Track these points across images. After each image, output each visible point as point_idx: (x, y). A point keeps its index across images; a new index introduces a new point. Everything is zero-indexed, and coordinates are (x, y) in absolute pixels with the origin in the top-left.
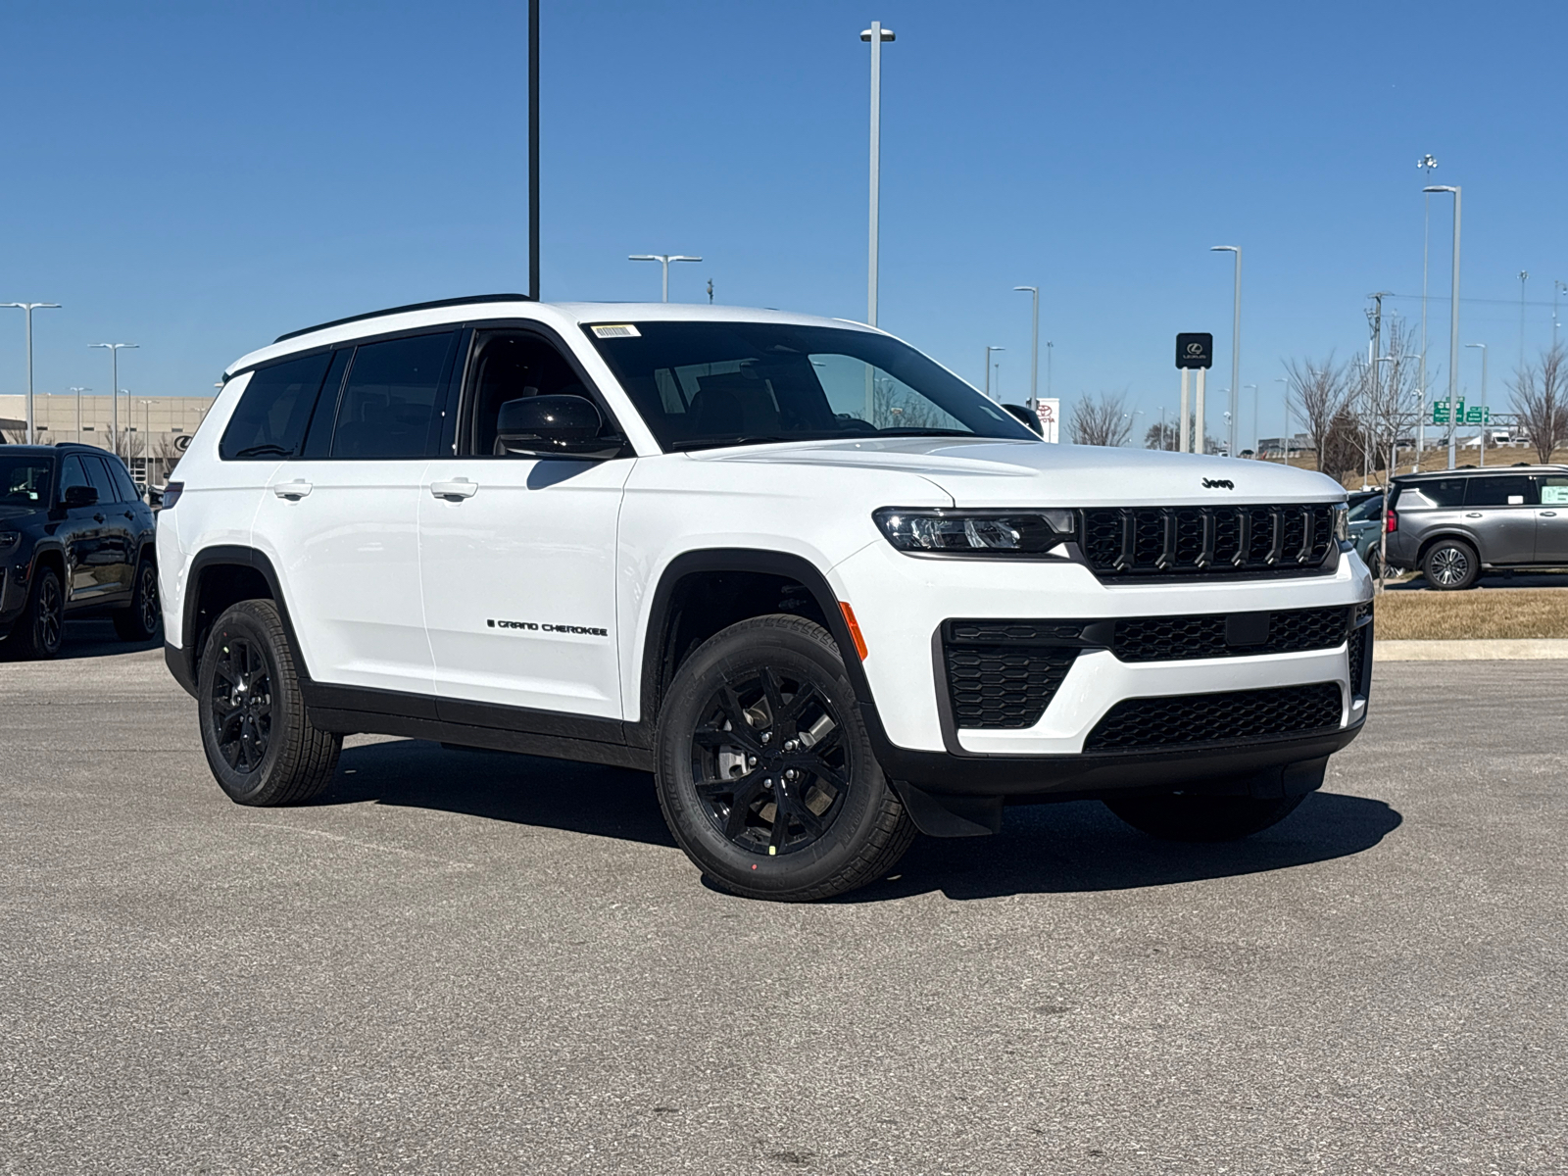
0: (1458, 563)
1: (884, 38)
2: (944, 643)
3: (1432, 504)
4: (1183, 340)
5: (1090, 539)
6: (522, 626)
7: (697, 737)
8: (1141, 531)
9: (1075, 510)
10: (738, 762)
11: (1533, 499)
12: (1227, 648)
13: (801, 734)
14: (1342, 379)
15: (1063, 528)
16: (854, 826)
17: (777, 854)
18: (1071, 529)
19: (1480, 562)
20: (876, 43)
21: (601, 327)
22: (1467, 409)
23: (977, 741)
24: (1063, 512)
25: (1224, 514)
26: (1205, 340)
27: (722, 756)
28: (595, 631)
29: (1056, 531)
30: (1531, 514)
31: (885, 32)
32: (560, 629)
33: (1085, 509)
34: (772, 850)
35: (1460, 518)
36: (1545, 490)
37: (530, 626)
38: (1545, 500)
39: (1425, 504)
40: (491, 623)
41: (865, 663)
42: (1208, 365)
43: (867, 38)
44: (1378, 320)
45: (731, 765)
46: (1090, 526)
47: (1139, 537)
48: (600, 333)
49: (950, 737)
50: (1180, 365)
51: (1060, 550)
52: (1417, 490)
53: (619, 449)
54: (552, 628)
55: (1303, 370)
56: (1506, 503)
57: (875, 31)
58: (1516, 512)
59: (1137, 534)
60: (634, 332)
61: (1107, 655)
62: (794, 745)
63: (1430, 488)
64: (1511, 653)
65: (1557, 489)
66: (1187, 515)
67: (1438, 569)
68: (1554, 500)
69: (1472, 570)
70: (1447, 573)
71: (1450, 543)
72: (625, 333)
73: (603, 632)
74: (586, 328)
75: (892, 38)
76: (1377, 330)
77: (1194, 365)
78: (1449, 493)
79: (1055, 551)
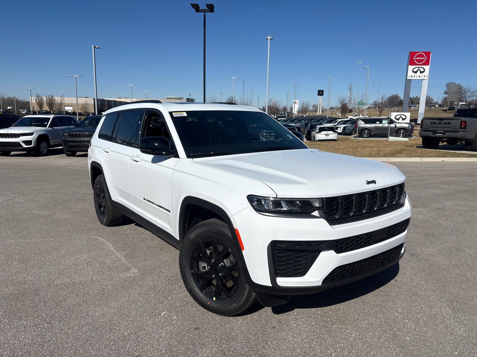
0: (367, 133)
1: (270, 39)
2: (272, 248)
3: (363, 123)
4: (319, 91)
5: (327, 209)
6: (151, 202)
7: (192, 257)
8: (345, 204)
9: (322, 198)
10: (205, 266)
11: (381, 122)
12: (373, 242)
13: (225, 260)
14: (346, 100)
15: (317, 205)
16: (240, 299)
17: (216, 300)
18: (320, 205)
19: (371, 133)
20: (269, 40)
21: (176, 113)
22: (363, 103)
23: (283, 282)
24: (318, 199)
25: (373, 193)
26: (322, 91)
27: (200, 263)
28: (167, 210)
29: (314, 206)
30: (380, 125)
31: (271, 38)
32: (160, 206)
33: (326, 198)
34: (214, 299)
35: (368, 125)
36: (383, 121)
37: (153, 203)
38: (383, 123)
39: (362, 123)
40: (144, 199)
41: (243, 252)
42: (323, 95)
43: (268, 39)
44: (350, 88)
45: (203, 266)
46: (327, 204)
47: (345, 206)
48: (175, 115)
49: (273, 281)
50: (318, 95)
51: (316, 213)
52: (361, 121)
53: (175, 155)
54: (158, 206)
55: (340, 98)
56: (376, 123)
57: (269, 38)
58: (378, 125)
59: (344, 205)
60: (185, 114)
61: (332, 252)
62: (222, 265)
63: (363, 120)
64: (387, 160)
65: (385, 121)
66: (361, 196)
67: (364, 134)
68: (385, 123)
69: (370, 135)
70: (365, 135)
71: (366, 130)
72: (182, 115)
73: (169, 211)
74: (171, 113)
75: (272, 39)
76: (350, 90)
77: (321, 95)
78: (366, 121)
79: (313, 214)
